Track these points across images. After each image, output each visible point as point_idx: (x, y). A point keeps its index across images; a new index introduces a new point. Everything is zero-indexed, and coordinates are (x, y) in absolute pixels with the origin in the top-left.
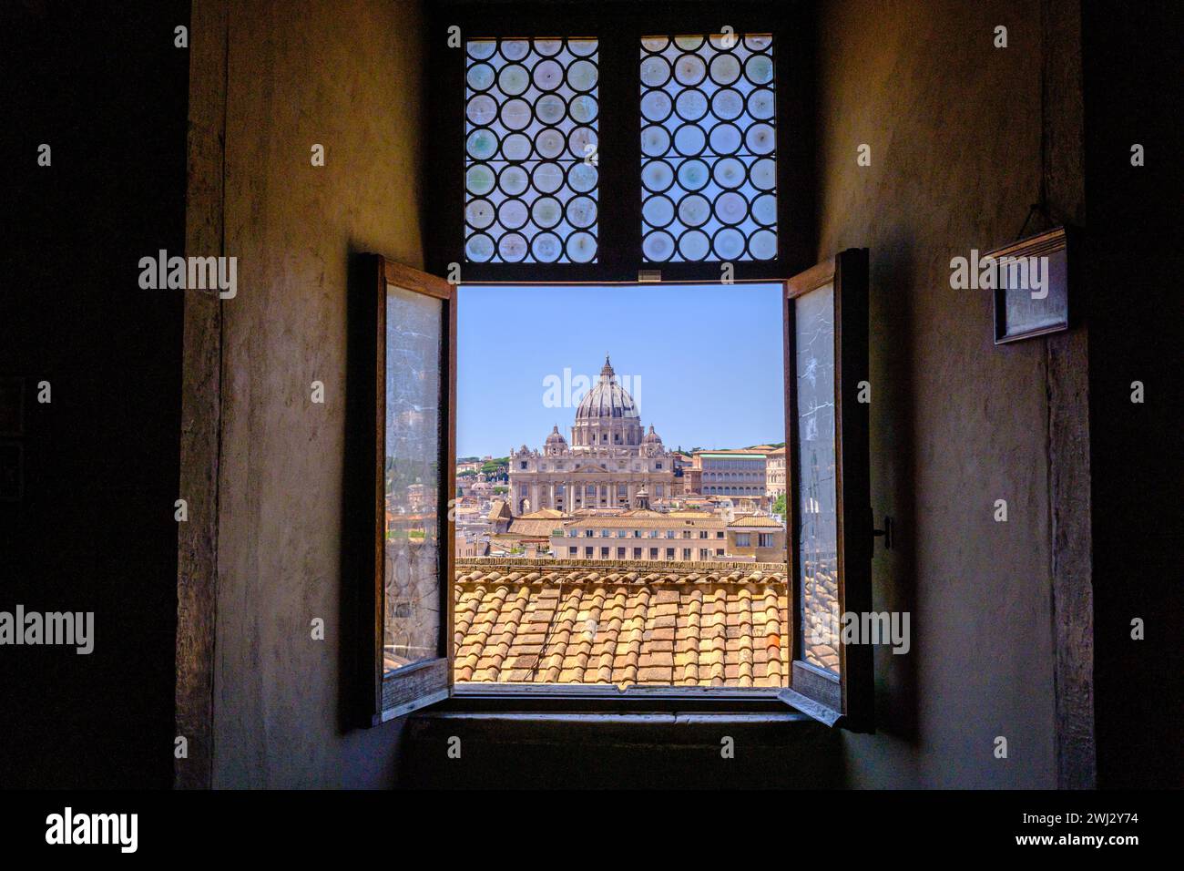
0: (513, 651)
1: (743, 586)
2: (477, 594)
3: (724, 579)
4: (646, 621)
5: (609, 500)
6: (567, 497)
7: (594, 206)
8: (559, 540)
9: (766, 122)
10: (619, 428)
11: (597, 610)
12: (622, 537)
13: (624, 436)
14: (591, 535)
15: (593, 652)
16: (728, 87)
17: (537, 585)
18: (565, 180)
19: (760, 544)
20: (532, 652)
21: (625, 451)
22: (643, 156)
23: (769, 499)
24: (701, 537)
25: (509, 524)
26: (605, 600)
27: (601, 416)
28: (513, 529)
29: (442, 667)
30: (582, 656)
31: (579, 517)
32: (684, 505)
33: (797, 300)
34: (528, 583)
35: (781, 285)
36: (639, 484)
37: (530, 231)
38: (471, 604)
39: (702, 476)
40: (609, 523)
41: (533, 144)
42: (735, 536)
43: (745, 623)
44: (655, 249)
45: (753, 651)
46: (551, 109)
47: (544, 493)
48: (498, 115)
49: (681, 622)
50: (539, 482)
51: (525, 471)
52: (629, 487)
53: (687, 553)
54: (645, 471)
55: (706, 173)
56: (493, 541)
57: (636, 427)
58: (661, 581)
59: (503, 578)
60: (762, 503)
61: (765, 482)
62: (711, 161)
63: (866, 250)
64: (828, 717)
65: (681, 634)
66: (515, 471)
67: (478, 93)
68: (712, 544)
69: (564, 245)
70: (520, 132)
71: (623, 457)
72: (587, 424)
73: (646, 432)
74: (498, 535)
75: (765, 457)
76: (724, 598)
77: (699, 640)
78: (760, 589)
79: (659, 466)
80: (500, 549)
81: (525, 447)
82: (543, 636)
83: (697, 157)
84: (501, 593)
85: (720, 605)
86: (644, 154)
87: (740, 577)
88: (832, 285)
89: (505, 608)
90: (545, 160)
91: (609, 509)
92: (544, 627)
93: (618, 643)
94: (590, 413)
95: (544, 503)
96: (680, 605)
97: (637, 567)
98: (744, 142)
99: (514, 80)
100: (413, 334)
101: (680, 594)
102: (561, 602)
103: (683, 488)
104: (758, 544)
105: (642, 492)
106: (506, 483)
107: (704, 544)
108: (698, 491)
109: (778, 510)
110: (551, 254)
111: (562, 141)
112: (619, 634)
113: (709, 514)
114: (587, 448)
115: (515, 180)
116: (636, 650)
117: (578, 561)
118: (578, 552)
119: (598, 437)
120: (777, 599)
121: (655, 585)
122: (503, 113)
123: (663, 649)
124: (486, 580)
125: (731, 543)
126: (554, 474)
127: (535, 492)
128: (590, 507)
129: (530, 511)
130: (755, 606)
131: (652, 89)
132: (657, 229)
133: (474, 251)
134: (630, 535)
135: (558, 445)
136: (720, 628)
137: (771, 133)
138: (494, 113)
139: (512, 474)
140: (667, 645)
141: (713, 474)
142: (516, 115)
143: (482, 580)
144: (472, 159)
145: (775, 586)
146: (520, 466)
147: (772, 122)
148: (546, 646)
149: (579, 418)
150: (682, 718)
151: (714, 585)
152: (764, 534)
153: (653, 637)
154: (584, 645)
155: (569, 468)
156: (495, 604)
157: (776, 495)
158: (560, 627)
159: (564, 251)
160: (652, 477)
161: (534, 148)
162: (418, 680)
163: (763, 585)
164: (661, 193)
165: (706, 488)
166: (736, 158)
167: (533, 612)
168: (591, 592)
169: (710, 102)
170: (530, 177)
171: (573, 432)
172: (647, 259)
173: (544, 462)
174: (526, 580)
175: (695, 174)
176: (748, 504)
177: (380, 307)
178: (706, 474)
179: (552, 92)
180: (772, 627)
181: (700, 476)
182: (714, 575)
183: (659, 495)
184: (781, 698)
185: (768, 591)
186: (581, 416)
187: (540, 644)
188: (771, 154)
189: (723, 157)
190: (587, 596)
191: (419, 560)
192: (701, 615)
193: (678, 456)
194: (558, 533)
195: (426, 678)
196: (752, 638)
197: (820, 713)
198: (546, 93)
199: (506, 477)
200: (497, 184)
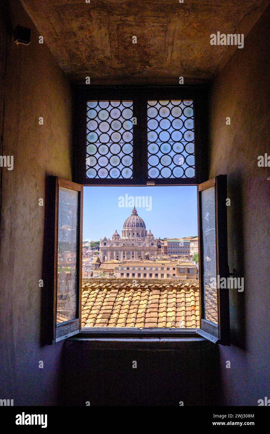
0: (101, 312)
1: (183, 288)
2: (88, 292)
3: (176, 286)
4: (148, 301)
5: (135, 257)
6: (120, 255)
7: (131, 159)
8: (117, 271)
9: (191, 130)
10: (138, 231)
11: (131, 297)
12: (139, 269)
13: (140, 234)
14: (129, 269)
15: (129, 312)
16: (177, 118)
17: (110, 288)
18: (121, 150)
19: (188, 272)
20: (108, 312)
21: (140, 239)
22: (148, 142)
23: (191, 256)
24: (167, 269)
25: (100, 265)
26: (134, 293)
27: (132, 227)
28: (101, 267)
29: (77, 322)
30: (125, 314)
31: (124, 263)
32: (161, 258)
33: (202, 192)
34: (106, 287)
35: (196, 186)
36: (145, 251)
37: (109, 167)
38: (86, 295)
39: (168, 248)
40: (135, 265)
41: (110, 137)
42: (179, 269)
43: (183, 302)
44: (153, 174)
45: (186, 311)
46: (116, 125)
47: (112, 254)
48: (98, 127)
49: (161, 301)
50: (110, 250)
51: (105, 246)
52: (142, 252)
53: (162, 275)
54: (148, 246)
55: (170, 148)
56: (94, 271)
57: (144, 231)
58: (154, 287)
59: (98, 286)
60: (189, 257)
61: (190, 250)
62: (172, 144)
63: (226, 175)
64: (214, 340)
65: (161, 306)
66: (102, 246)
67: (91, 119)
68: (171, 272)
69: (121, 172)
70: (106, 133)
71: (140, 241)
72: (127, 229)
73: (148, 232)
74: (95, 269)
75: (190, 241)
76: (176, 293)
77: (167, 308)
78: (188, 289)
79: (152, 244)
80: (96, 274)
81: (105, 238)
82: (112, 306)
83: (167, 142)
84: (97, 291)
85: (174, 295)
86: (149, 141)
87: (181, 285)
88: (214, 187)
89: (98, 296)
90: (114, 143)
91: (135, 260)
92: (112, 303)
93: (138, 309)
94: (128, 225)
95: (112, 258)
96: (160, 295)
97: (145, 281)
98: (183, 137)
99: (103, 115)
100: (68, 203)
101: (160, 291)
102: (118, 294)
103: (161, 252)
104: (187, 272)
105: (147, 254)
106: (99, 251)
107: (168, 272)
108: (166, 253)
109: (194, 260)
110: (116, 175)
111: (120, 136)
112: (139, 305)
113: (170, 261)
114: (127, 238)
115: (104, 150)
116: (145, 311)
117: (124, 279)
118: (124, 275)
119: (131, 234)
120: (194, 293)
121: (152, 288)
122: (100, 126)
123: (154, 311)
124: (92, 286)
125: (178, 272)
126: (115, 247)
127: (109, 253)
128: (128, 259)
129: (107, 260)
130: (187, 296)
131: (151, 118)
132: (153, 167)
133: (89, 174)
134: (142, 269)
135: (117, 237)
136: (174, 303)
137: (192, 134)
138: (97, 126)
139: (101, 247)
140: (156, 310)
141: (171, 247)
142: (104, 127)
143: (90, 286)
144: (89, 142)
145: (194, 288)
146: (104, 244)
147: (193, 130)
148: (113, 310)
149: (124, 227)
150: (162, 340)
151: (172, 288)
152: (189, 269)
153: (151, 307)
154: (126, 310)
155: (121, 245)
156: (95, 295)
157: (194, 255)
158: (118, 303)
159: (121, 174)
160: (150, 248)
161: (110, 138)
162: (69, 327)
163: (190, 288)
164: (154, 155)
165: (169, 252)
166: (180, 142)
167: (108, 298)
168: (129, 291)
169: (171, 123)
170: (109, 149)
171: (122, 232)
172: (150, 177)
173: (112, 243)
174: (106, 286)
175: (166, 148)
176: (184, 258)
177: (56, 194)
178: (169, 247)
179: (117, 119)
180: (193, 303)
181: (167, 248)
182: (172, 284)
183: (152, 255)
184: (197, 332)
185: (191, 290)
186: (125, 227)
187: (111, 309)
188: (193, 141)
189: (176, 142)
190: (127, 292)
191: (69, 284)
192: (168, 299)
193: (159, 241)
194: (117, 268)
195: (71, 326)
196: (186, 307)
197: (211, 338)
198: (115, 120)
199: (98, 248)
200: (98, 151)
